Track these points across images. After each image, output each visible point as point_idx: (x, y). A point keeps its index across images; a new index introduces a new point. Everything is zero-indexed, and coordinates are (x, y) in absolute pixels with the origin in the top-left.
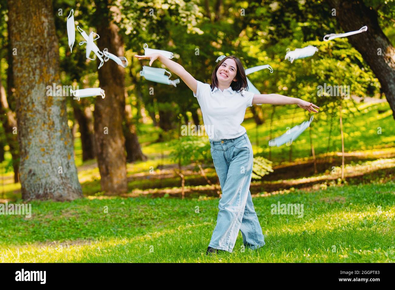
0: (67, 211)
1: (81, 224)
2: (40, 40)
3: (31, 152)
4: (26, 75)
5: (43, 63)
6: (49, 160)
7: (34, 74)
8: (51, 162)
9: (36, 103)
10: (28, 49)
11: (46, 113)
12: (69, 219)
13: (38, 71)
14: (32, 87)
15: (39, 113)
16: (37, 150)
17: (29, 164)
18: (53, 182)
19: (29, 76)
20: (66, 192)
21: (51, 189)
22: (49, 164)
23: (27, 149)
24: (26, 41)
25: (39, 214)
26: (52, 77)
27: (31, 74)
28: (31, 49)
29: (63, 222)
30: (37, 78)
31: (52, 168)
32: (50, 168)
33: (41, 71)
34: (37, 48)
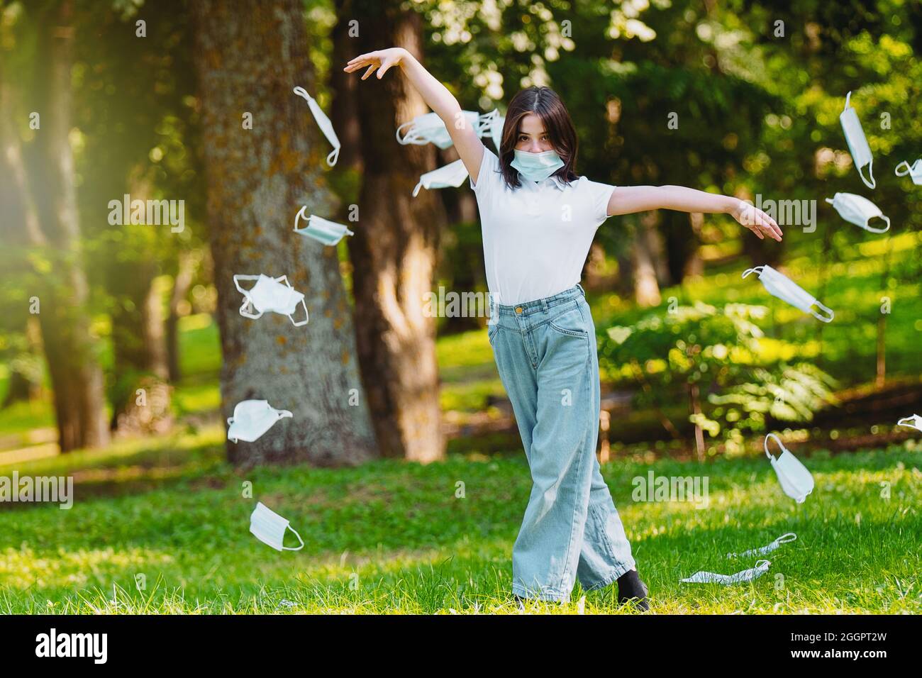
0: (359, 488)
1: (399, 515)
2: (271, 67)
3: (253, 346)
4: (238, 154)
5: (280, 125)
6: (296, 367)
7: (258, 153)
8: (302, 372)
9: (264, 225)
10: (241, 91)
11: (289, 249)
12: (367, 504)
13: (267, 146)
14: (254, 185)
15: (273, 249)
16: (268, 340)
17: (247, 377)
18: (307, 421)
19: (245, 158)
20: (340, 445)
21: (302, 437)
22: (297, 377)
23: (242, 339)
24: (238, 69)
25: (291, 495)
26: (302, 160)
27: (251, 152)
28: (251, 90)
29: (356, 511)
30: (266, 161)
31: (306, 386)
32: (301, 385)
33: (276, 145)
34: (265, 87)
